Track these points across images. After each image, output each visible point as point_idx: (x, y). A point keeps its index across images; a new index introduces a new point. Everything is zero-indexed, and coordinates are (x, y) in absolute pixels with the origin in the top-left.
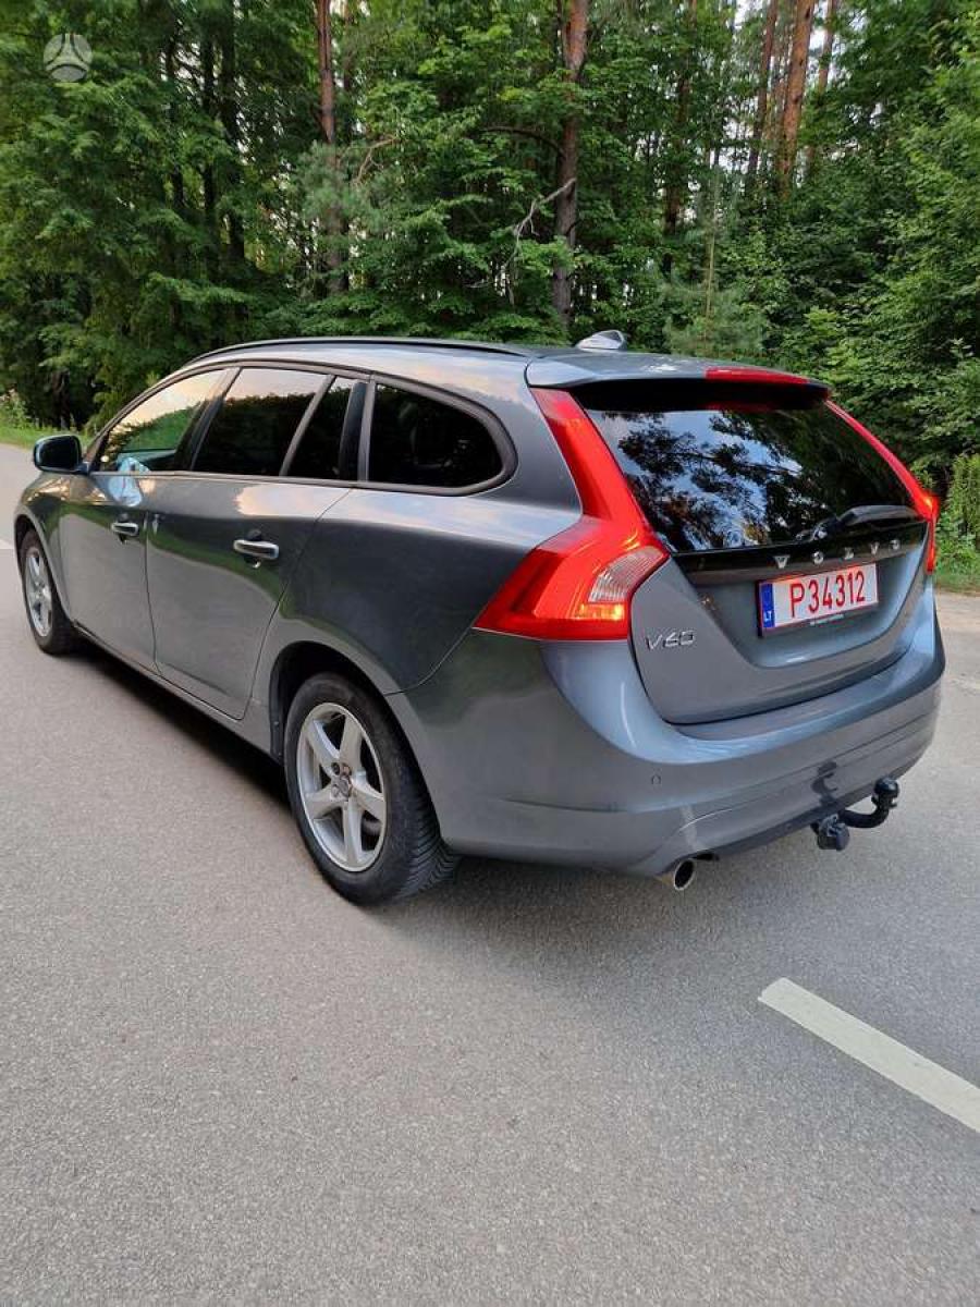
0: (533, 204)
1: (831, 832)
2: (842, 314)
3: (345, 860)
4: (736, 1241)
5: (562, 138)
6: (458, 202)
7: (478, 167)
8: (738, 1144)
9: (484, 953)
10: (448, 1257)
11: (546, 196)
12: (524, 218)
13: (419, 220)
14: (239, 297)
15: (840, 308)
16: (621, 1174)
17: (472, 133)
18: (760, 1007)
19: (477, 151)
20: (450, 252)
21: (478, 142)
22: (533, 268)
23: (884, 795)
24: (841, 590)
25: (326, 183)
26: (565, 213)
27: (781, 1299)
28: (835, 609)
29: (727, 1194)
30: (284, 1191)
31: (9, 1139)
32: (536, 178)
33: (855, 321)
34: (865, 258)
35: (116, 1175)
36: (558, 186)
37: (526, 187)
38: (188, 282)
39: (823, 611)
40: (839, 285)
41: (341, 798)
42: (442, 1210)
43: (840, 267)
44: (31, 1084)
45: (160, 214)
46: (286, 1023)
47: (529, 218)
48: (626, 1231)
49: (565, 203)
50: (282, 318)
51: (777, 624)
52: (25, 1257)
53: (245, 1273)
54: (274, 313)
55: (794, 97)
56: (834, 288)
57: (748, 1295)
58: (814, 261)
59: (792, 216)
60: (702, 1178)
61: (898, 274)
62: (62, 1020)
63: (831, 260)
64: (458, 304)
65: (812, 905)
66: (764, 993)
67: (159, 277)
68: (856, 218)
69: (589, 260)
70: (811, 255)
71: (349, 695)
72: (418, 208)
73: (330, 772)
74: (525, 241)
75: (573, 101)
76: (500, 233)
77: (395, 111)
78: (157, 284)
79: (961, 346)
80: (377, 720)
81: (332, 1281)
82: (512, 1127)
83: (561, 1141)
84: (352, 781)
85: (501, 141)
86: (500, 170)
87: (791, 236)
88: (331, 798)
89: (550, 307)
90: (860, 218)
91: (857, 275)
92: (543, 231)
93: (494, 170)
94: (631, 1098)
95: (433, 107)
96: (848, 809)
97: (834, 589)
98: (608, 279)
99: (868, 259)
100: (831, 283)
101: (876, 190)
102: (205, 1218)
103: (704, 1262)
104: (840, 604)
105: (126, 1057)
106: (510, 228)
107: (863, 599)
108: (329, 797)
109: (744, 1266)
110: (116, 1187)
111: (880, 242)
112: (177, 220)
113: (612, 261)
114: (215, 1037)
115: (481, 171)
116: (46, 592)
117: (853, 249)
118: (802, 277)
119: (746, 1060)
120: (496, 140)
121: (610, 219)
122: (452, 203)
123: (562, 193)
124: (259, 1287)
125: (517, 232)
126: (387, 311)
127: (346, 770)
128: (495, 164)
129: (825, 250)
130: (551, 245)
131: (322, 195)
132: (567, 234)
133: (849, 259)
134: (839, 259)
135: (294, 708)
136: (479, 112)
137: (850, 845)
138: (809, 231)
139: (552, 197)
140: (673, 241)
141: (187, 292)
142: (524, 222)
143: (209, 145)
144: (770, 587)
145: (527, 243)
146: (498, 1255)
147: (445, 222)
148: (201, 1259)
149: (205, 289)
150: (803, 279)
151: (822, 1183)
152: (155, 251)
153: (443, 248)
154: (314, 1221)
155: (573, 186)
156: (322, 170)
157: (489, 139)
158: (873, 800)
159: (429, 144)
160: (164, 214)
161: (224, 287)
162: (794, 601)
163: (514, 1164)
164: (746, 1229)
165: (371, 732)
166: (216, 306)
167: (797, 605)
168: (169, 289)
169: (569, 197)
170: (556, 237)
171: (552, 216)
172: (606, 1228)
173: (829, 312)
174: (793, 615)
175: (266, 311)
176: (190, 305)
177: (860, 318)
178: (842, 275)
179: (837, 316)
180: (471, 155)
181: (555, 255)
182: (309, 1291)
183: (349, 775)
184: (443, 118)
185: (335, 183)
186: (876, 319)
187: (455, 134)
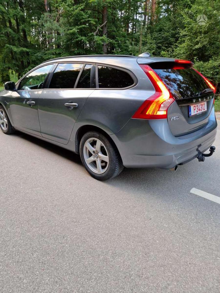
0: (98, 27)
1: (201, 158)
2: (168, 52)
3: (97, 172)
4: (203, 236)
5: (103, 11)
6: (81, 27)
7: (84, 18)
8: (196, 218)
9: (131, 188)
10: (148, 244)
11: (101, 25)
12: (96, 31)
13: (71, 31)
14: (28, 50)
15: (168, 51)
16: (176, 226)
17: (82, 10)
18: (191, 193)
19: (84, 14)
20: (79, 39)
21: (84, 12)
22: (99, 43)
23: (212, 149)
24: (201, 108)
25: (48, 22)
26: (104, 30)
27: (215, 245)
28: (201, 112)
29: (198, 227)
30: (109, 236)
31: (46, 233)
32: (98, 21)
33: (171, 54)
34: (172, 40)
35: (72, 237)
36: (103, 23)
37: (96, 23)
38: (15, 47)
39: (199, 112)
40: (167, 46)
41: (96, 158)
42: (143, 236)
43: (167, 42)
44: (46, 221)
45: (7, 30)
46: (96, 205)
47: (97, 30)
48: (181, 236)
49: (104, 27)
50: (39, 56)
51: (192, 115)
52: (60, 254)
53: (108, 252)
54: (37, 54)
55: (154, 2)
56: (166, 47)
57: (208, 245)
58: (161, 41)
59: (156, 30)
60: (192, 225)
61: (180, 43)
62: (47, 208)
63: (165, 40)
64: (82, 51)
65: (194, 174)
66: (191, 191)
67: (8, 45)
68: (170, 31)
69: (111, 41)
70: (160, 39)
71: (98, 135)
72: (71, 28)
73: (92, 153)
74: (96, 36)
75: (105, 2)
76: (90, 34)
77: (64, 5)
78: (7, 47)
79: (196, 58)
80: (106, 140)
81: (126, 251)
82: (151, 220)
83: (162, 221)
84: (98, 154)
85: (89, 12)
86: (90, 19)
87: (156, 35)
88: (93, 159)
89: (103, 52)
90: (171, 31)
91: (170, 44)
92: (101, 34)
93: (88, 19)
94: (172, 212)
95: (73, 3)
96: (204, 153)
97: (200, 107)
98: (115, 45)
99: (173, 40)
100: (165, 45)
101: (174, 24)
102: (95, 243)
103: (198, 240)
104: (201, 110)
105: (64, 214)
106: (93, 33)
107: (204, 109)
108: (92, 159)
109: (205, 240)
110: (73, 239)
111: (176, 36)
112: (11, 31)
113: (116, 41)
114: (82, 209)
115: (85, 19)
116: (5, 120)
117: (170, 38)
118: (159, 44)
119: (192, 203)
120: (88, 12)
121: (115, 31)
122: (79, 27)
123: (104, 25)
124: (112, 254)
125: (95, 34)
126: (65, 53)
127: (97, 152)
128: (88, 17)
129: (163, 38)
130: (103, 37)
131: (47, 25)
132: (105, 35)
133: (169, 40)
134: (167, 40)
135: (82, 140)
136: (84, 5)
137: (205, 160)
138: (160, 34)
139: (102, 25)
140: (129, 36)
141: (15, 49)
142: (96, 32)
143: (18, 13)
144: (190, 107)
145: (97, 36)
146: (157, 243)
147: (78, 31)
148: (98, 250)
149: (19, 48)
150: (159, 45)
151: (215, 224)
152: (7, 39)
153: (77, 38)
154: (118, 241)
155: (106, 23)
156: (47, 19)
157: (86, 11)
158: (210, 150)
159: (73, 12)
160: (8, 29)
161: (24, 48)
162: (194, 110)
163: (154, 226)
164: (203, 233)
165: (104, 143)
166: (22, 53)
167: (195, 110)
168: (11, 48)
169: (105, 26)
170: (103, 35)
171: (102, 30)
172: (177, 236)
173: (166, 52)
174: (194, 113)
175: (34, 54)
176: (15, 52)
177: (173, 53)
178: (167, 44)
179: (167, 53)
180: (82, 15)
181: (103, 39)
182: (122, 253)
183: (97, 153)
184: (76, 6)
185: (50, 22)
186: (176, 53)
187: (79, 10)
